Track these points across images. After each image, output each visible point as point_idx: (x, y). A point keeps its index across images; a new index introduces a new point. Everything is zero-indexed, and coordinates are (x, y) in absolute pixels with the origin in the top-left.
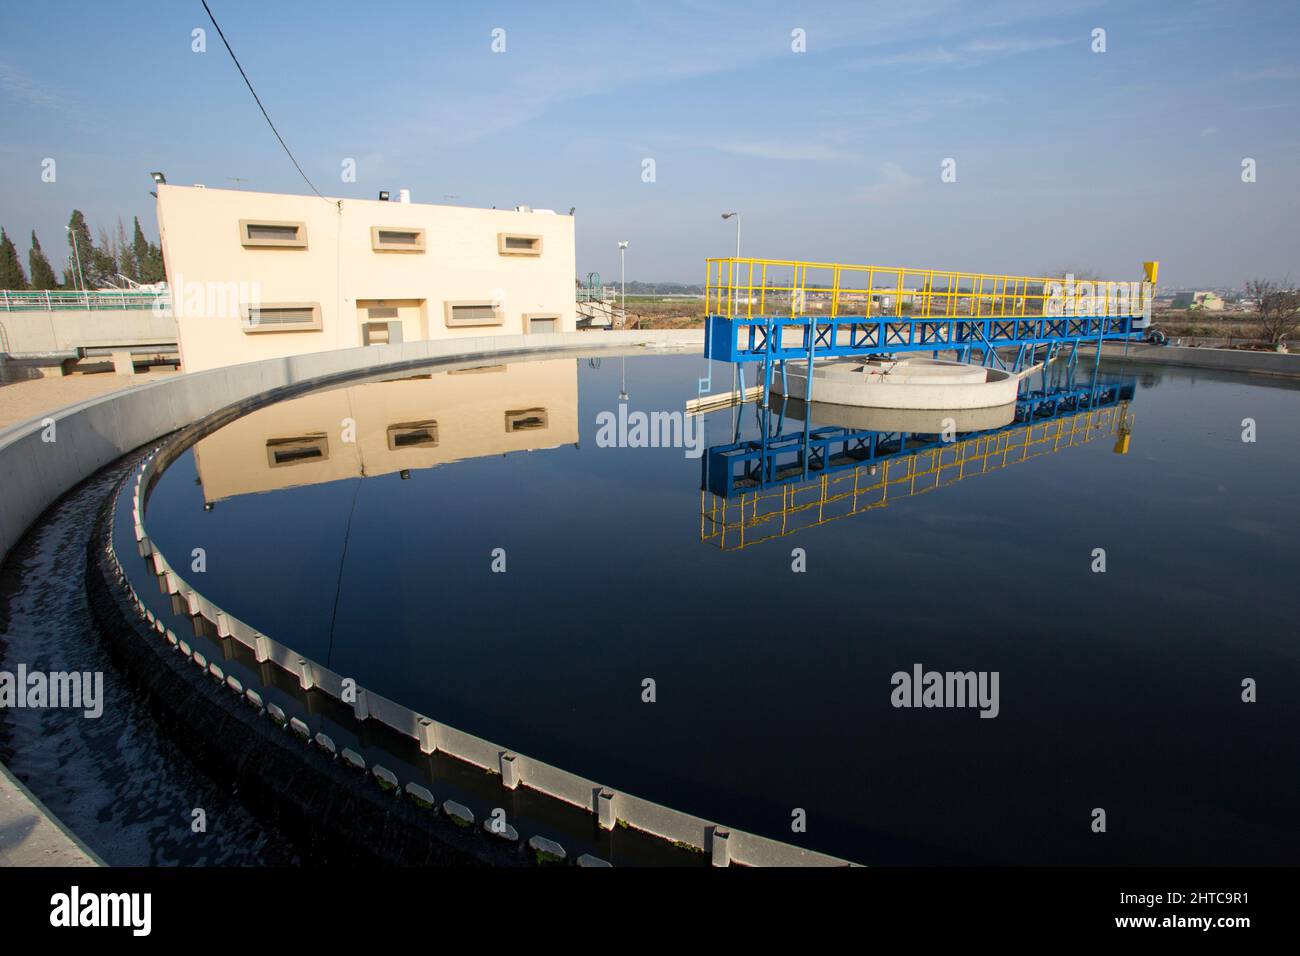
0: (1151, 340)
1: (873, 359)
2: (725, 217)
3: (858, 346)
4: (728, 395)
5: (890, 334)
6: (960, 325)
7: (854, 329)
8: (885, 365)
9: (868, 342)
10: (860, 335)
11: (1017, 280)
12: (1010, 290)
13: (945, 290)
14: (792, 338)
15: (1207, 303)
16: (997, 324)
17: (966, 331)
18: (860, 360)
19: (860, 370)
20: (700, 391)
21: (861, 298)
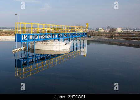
0: (88, 37)
1: (45, 41)
2: (16, 15)
3: (42, 39)
4: (20, 49)
5: (47, 36)
6: (58, 35)
7: (41, 36)
8: (47, 42)
9: (44, 38)
10: (42, 37)
11: (69, 26)
12: (68, 28)
13: (56, 28)
14: (31, 37)
15: (101, 30)
16: (64, 34)
17: (59, 35)
18: (42, 41)
19: (42, 43)
20: (15, 48)
21: (41, 30)
